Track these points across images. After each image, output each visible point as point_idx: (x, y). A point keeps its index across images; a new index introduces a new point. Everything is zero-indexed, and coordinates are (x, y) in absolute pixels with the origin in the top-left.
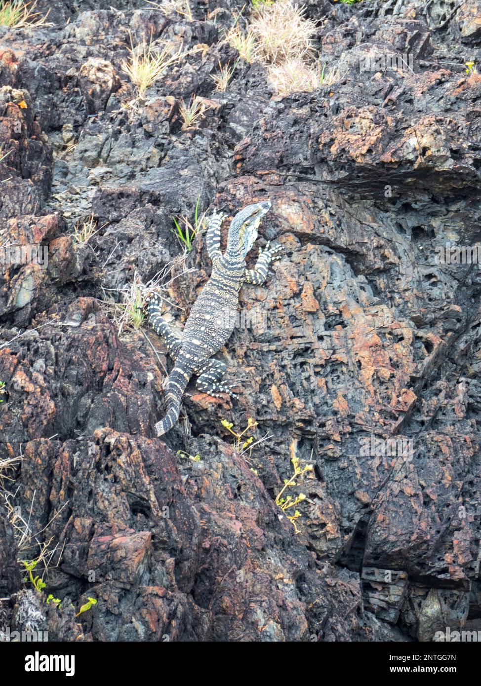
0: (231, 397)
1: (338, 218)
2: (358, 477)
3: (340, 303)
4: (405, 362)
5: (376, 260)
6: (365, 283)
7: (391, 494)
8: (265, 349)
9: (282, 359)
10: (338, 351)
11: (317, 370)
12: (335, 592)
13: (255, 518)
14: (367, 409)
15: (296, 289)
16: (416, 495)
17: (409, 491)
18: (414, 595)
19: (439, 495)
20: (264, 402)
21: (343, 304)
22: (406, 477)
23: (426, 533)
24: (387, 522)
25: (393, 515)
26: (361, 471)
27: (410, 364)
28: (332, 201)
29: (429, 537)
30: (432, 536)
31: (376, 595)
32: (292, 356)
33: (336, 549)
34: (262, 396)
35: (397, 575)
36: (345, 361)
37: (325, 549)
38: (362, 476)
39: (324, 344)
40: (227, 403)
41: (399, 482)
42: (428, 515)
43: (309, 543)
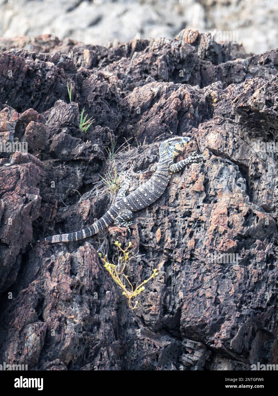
0: (127, 230)
1: (238, 144)
2: (182, 283)
3: (218, 190)
4: (236, 225)
5: (252, 170)
6: (242, 182)
7: (198, 295)
8: (170, 211)
9: (176, 217)
10: (203, 215)
11: (190, 224)
12: (142, 343)
13: (70, 283)
14: (203, 247)
15: (194, 178)
16: (211, 298)
17: (208, 295)
18: (218, 361)
19: (224, 300)
20: (151, 237)
21: (219, 190)
22: (210, 287)
23: (207, 319)
24: (188, 310)
25: (193, 307)
26: (185, 280)
27: (240, 226)
28: (238, 135)
29: (208, 321)
30: (210, 322)
31: (187, 355)
32: (182, 216)
33: (155, 320)
34: (151, 233)
35: (197, 344)
36: (204, 221)
37: (149, 320)
38: (184, 282)
39: (198, 211)
40: (124, 232)
41: (205, 289)
42: (213, 310)
43: (142, 316)
